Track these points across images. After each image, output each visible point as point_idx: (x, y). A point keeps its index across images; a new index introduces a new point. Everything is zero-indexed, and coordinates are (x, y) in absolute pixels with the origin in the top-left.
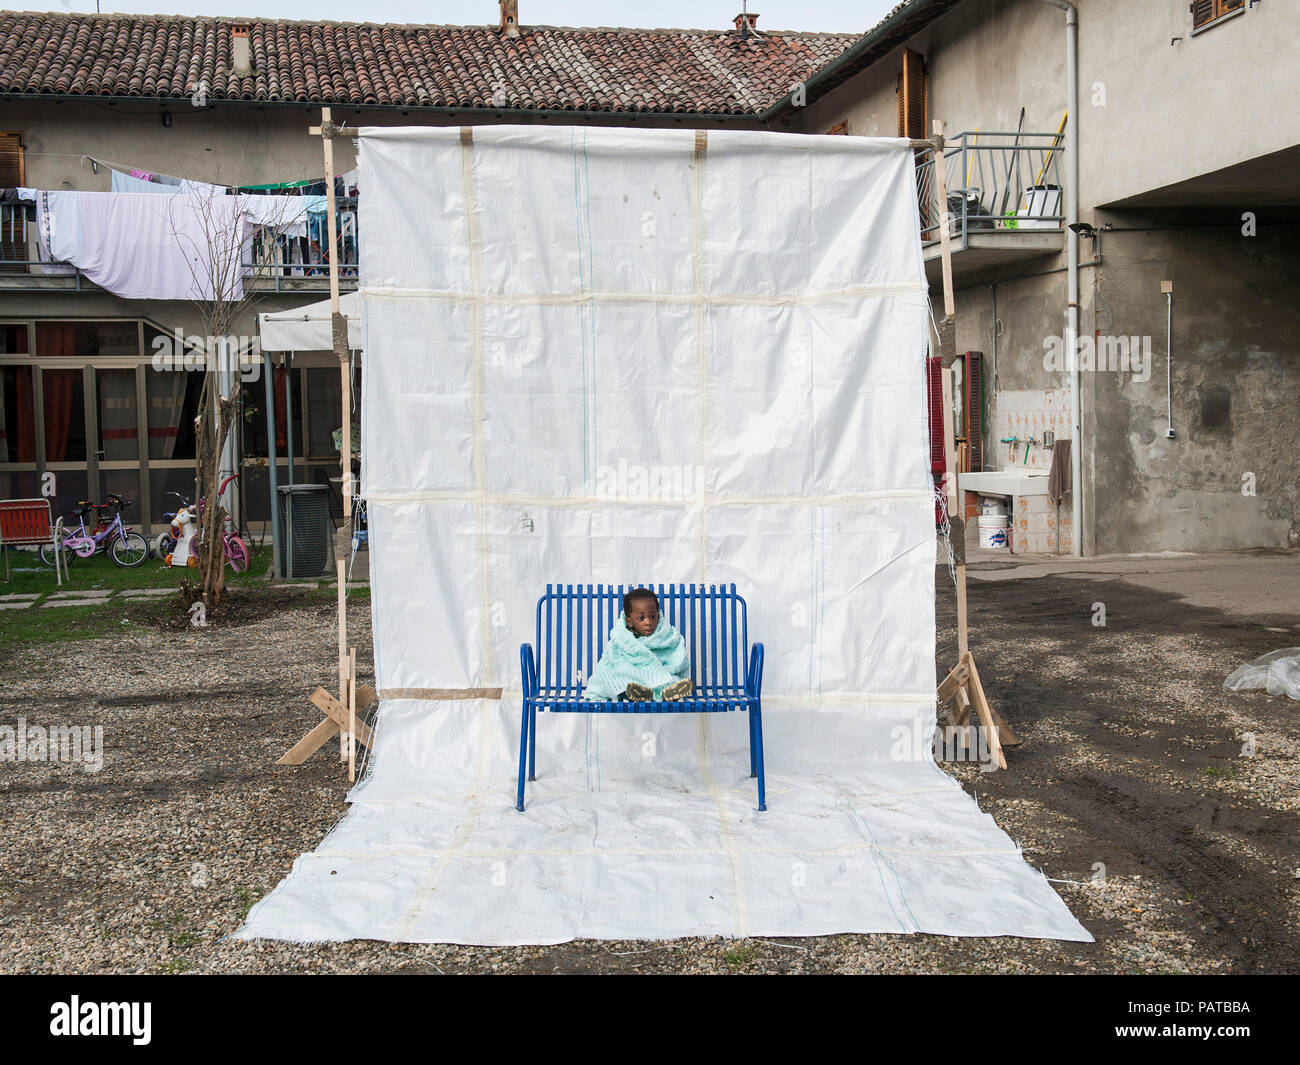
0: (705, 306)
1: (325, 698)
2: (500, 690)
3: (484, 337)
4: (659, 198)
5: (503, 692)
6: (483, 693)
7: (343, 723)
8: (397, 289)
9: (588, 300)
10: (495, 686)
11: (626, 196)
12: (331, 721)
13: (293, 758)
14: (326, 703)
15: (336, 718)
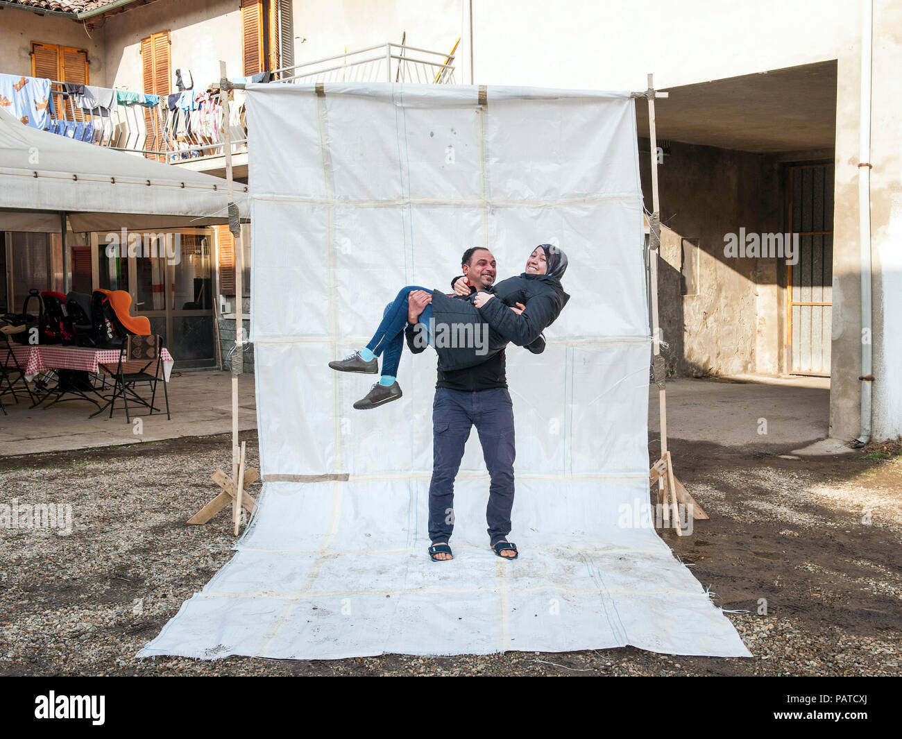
0: (489, 207)
1: (222, 477)
2: (348, 475)
3: (335, 229)
4: (455, 133)
5: (350, 476)
6: (336, 477)
7: (234, 495)
8: (275, 196)
9: (407, 204)
10: (344, 472)
11: (432, 133)
12: (226, 492)
13: (198, 519)
14: (223, 480)
15: (229, 491)
